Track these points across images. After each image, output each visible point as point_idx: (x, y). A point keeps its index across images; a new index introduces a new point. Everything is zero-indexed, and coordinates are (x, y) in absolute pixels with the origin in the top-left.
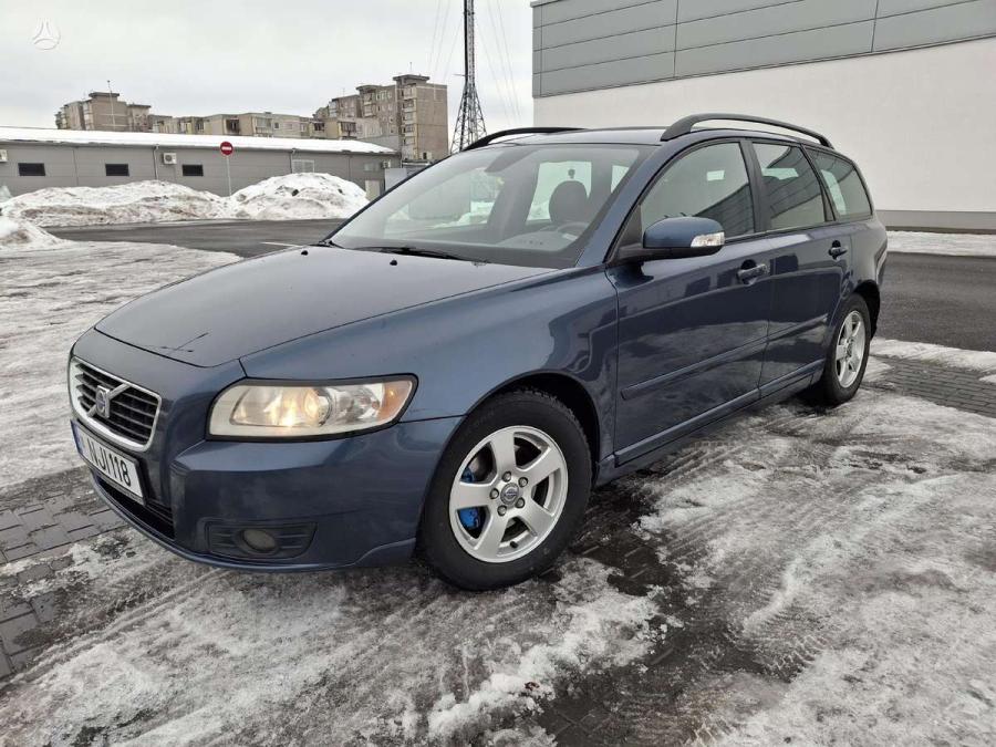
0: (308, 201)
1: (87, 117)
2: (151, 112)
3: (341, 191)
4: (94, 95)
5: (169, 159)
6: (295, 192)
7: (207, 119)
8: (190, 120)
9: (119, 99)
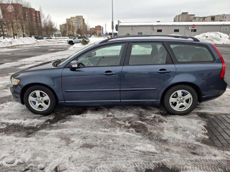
0: (209, 39)
1: (180, 18)
2: (195, 16)
3: (221, 37)
4: (183, 13)
5: (189, 28)
6: (207, 37)
7: (206, 17)
8: (202, 18)
9: (188, 14)
